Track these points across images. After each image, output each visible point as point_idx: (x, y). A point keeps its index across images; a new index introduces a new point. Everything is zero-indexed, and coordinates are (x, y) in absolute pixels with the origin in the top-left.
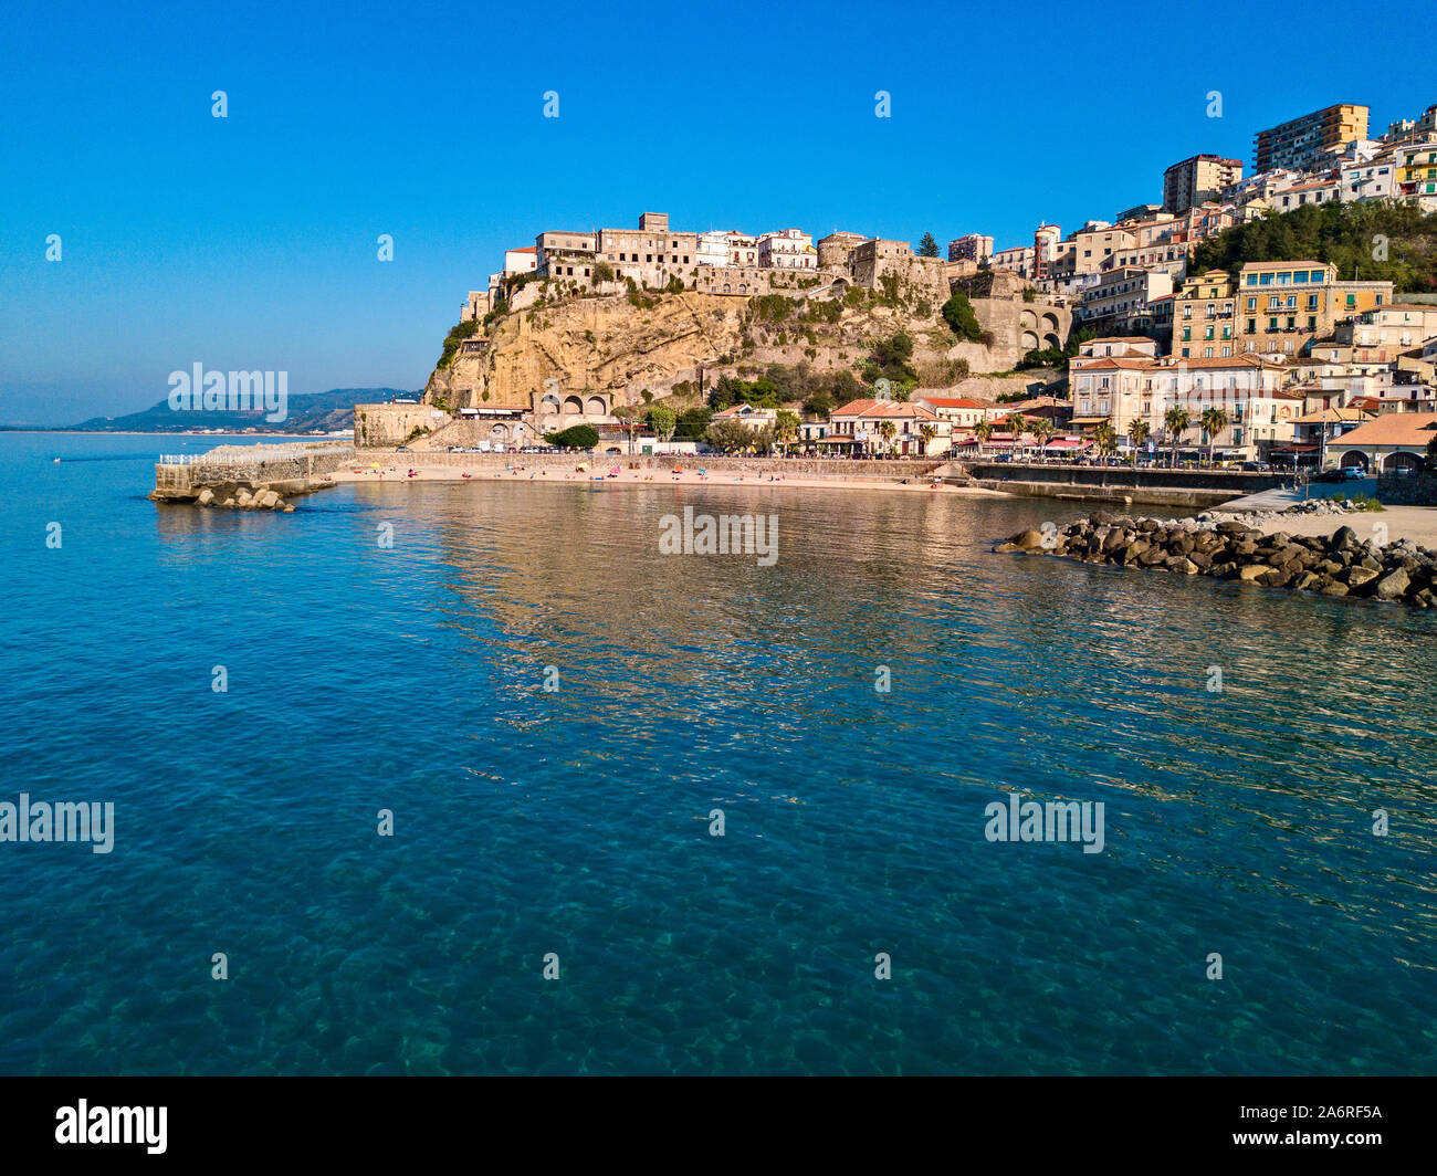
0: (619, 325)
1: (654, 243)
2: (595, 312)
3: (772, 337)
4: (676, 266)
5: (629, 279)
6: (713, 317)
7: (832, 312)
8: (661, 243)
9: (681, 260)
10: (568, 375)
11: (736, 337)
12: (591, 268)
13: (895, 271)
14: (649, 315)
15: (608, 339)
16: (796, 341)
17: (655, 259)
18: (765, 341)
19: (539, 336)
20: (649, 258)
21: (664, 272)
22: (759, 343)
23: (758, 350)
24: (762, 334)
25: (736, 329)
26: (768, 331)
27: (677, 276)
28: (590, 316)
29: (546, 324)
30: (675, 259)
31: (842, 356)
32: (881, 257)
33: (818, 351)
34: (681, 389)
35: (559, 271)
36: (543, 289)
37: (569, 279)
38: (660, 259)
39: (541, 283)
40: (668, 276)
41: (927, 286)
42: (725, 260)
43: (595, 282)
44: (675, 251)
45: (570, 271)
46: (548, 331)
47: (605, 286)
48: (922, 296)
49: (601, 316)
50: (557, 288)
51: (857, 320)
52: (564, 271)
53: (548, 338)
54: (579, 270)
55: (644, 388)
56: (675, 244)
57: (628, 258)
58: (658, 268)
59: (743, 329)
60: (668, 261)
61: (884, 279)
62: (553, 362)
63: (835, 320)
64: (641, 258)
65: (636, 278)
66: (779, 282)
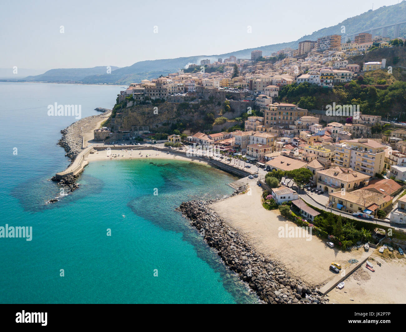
0: (150, 111)
1: (158, 91)
2: (145, 108)
3: (184, 112)
4: (163, 96)
5: (152, 99)
6: (171, 108)
7: (198, 106)
8: (160, 91)
9: (164, 95)
10: (140, 122)
12: (144, 97)
13: (212, 96)
15: (148, 114)
16: (190, 113)
17: (158, 95)
20: (157, 94)
21: (161, 97)
23: (181, 115)
24: (182, 112)
27: (164, 98)
28: (144, 109)
29: (134, 111)
30: (163, 95)
34: (164, 125)
35: (137, 98)
36: (134, 103)
39: (133, 101)
41: (220, 98)
43: (145, 100)
44: (163, 93)
45: (139, 98)
46: (135, 113)
47: (147, 102)
48: (219, 101)
50: (137, 102)
52: (138, 98)
54: (141, 98)
55: (156, 124)
56: (163, 91)
57: (152, 95)
58: (159, 97)
60: (161, 95)
62: (136, 119)
63: (198, 108)
64: (155, 95)
65: (154, 99)
66: (186, 99)
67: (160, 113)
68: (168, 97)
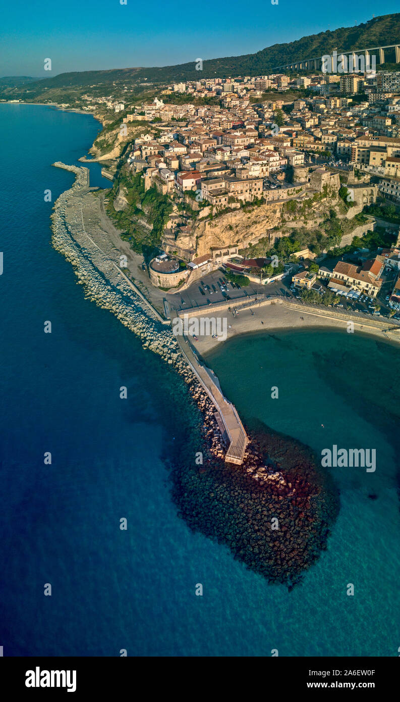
0: (240, 220)
1: (248, 185)
2: (231, 217)
3: (291, 218)
4: (256, 192)
5: (241, 200)
6: (272, 213)
7: (309, 203)
8: (251, 185)
9: (257, 189)
10: (224, 242)
11: (280, 219)
12: (227, 198)
13: (327, 183)
14: (249, 215)
15: (237, 226)
16: (300, 218)
17: (248, 191)
18: (289, 219)
19: (213, 230)
20: (246, 191)
21: (252, 195)
22: (287, 220)
23: (288, 223)
24: (288, 217)
25: (279, 216)
26: (290, 215)
27: (256, 195)
28: (230, 219)
29: (216, 226)
30: (255, 190)
31: (316, 222)
32: (323, 180)
33: (308, 222)
34: (262, 240)
36: (211, 209)
37: (220, 203)
38: (250, 190)
39: (210, 207)
40: (253, 197)
41: (335, 185)
42: (258, 172)
43: (229, 203)
44: (255, 187)
45: (220, 201)
46: (216, 228)
47: (233, 205)
48: (333, 189)
49: (233, 218)
50: (217, 207)
51: (317, 206)
52: (218, 201)
53: (217, 230)
54: (222, 199)
55: (249, 242)
56: (256, 184)
57: (239, 192)
58: (250, 194)
59: (282, 216)
60: (253, 191)
61: (324, 187)
62: (219, 238)
63: (310, 207)
64: (244, 191)
65: (243, 199)
66: (290, 193)
67: (255, 222)
68: (262, 194)
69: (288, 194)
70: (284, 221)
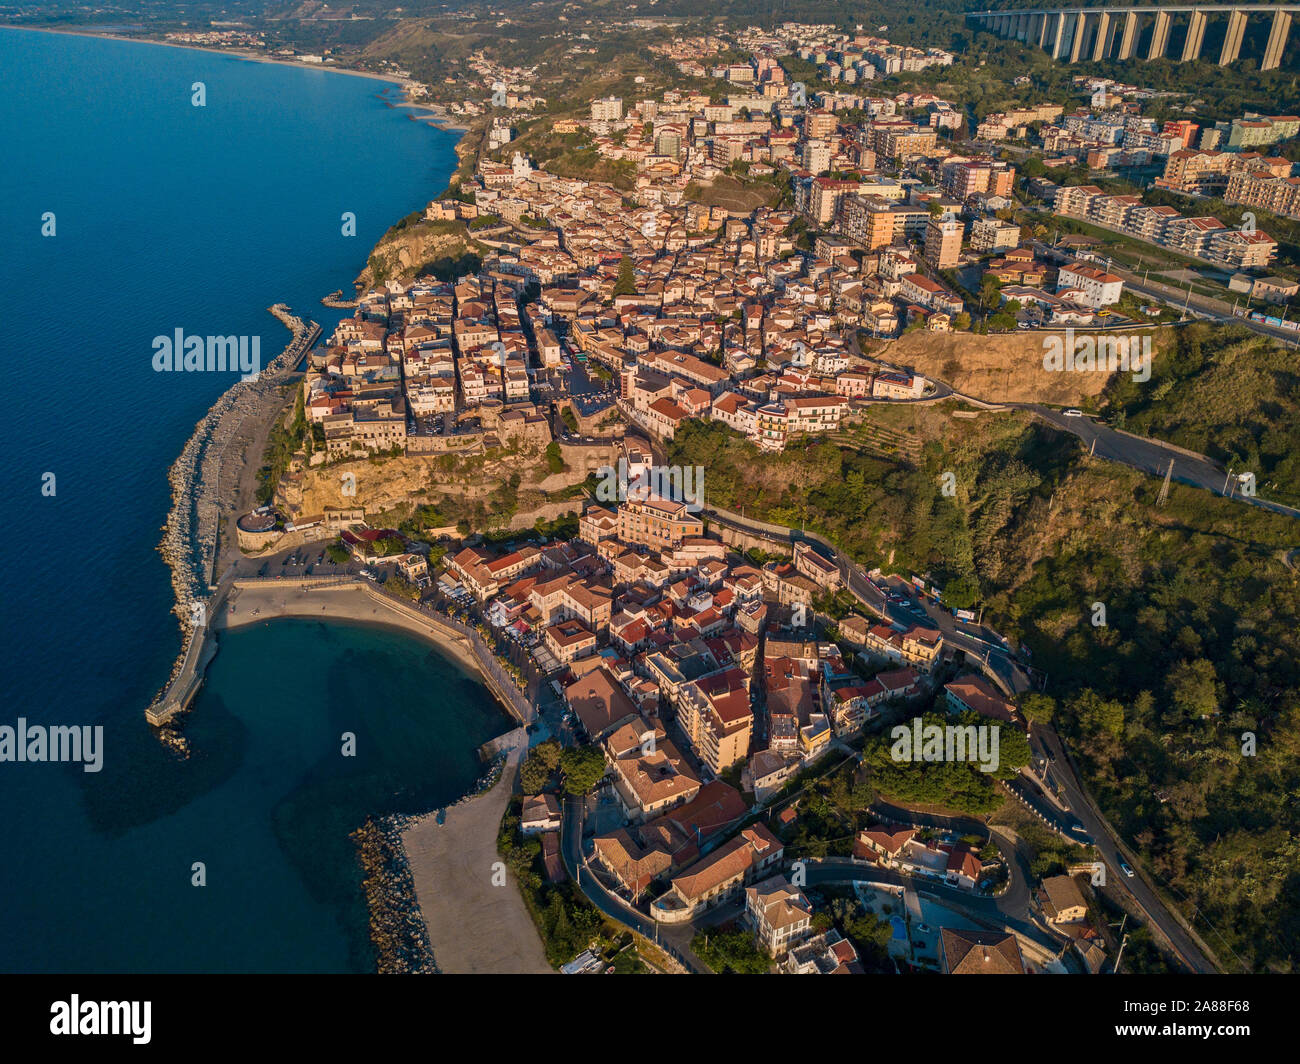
1: (382, 427)
2: (353, 469)
3: (446, 479)
4: (395, 438)
5: (371, 447)
6: (414, 470)
7: (479, 461)
8: (386, 427)
9: (397, 434)
10: (341, 502)
11: (427, 479)
13: (516, 434)
14: (379, 469)
15: (360, 482)
16: (458, 481)
17: (383, 435)
18: (442, 480)
19: (323, 483)
20: (380, 436)
21: (389, 441)
22: (439, 481)
23: (439, 486)
24: (441, 477)
25: (427, 475)
26: (445, 474)
27: (396, 442)
29: (328, 478)
30: (394, 435)
31: (482, 490)
33: (471, 487)
37: (339, 449)
38: (386, 435)
39: (324, 452)
40: (391, 443)
41: (537, 438)
43: (352, 449)
44: (393, 431)
46: (329, 481)
47: (359, 453)
48: (533, 444)
49: (356, 471)
51: (493, 466)
53: (329, 484)
54: (343, 444)
56: (394, 427)
57: (368, 436)
58: (385, 439)
59: (430, 475)
60: (390, 435)
61: (509, 440)
62: (332, 495)
63: (481, 466)
64: (376, 435)
65: (374, 446)
66: (452, 443)
67: (388, 480)
68: (406, 441)
69: (448, 445)
70: (434, 482)
